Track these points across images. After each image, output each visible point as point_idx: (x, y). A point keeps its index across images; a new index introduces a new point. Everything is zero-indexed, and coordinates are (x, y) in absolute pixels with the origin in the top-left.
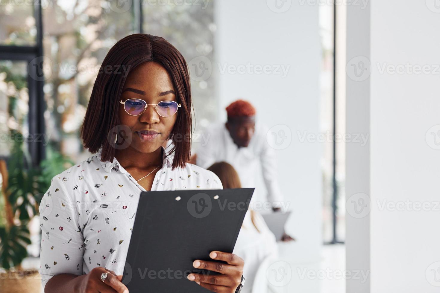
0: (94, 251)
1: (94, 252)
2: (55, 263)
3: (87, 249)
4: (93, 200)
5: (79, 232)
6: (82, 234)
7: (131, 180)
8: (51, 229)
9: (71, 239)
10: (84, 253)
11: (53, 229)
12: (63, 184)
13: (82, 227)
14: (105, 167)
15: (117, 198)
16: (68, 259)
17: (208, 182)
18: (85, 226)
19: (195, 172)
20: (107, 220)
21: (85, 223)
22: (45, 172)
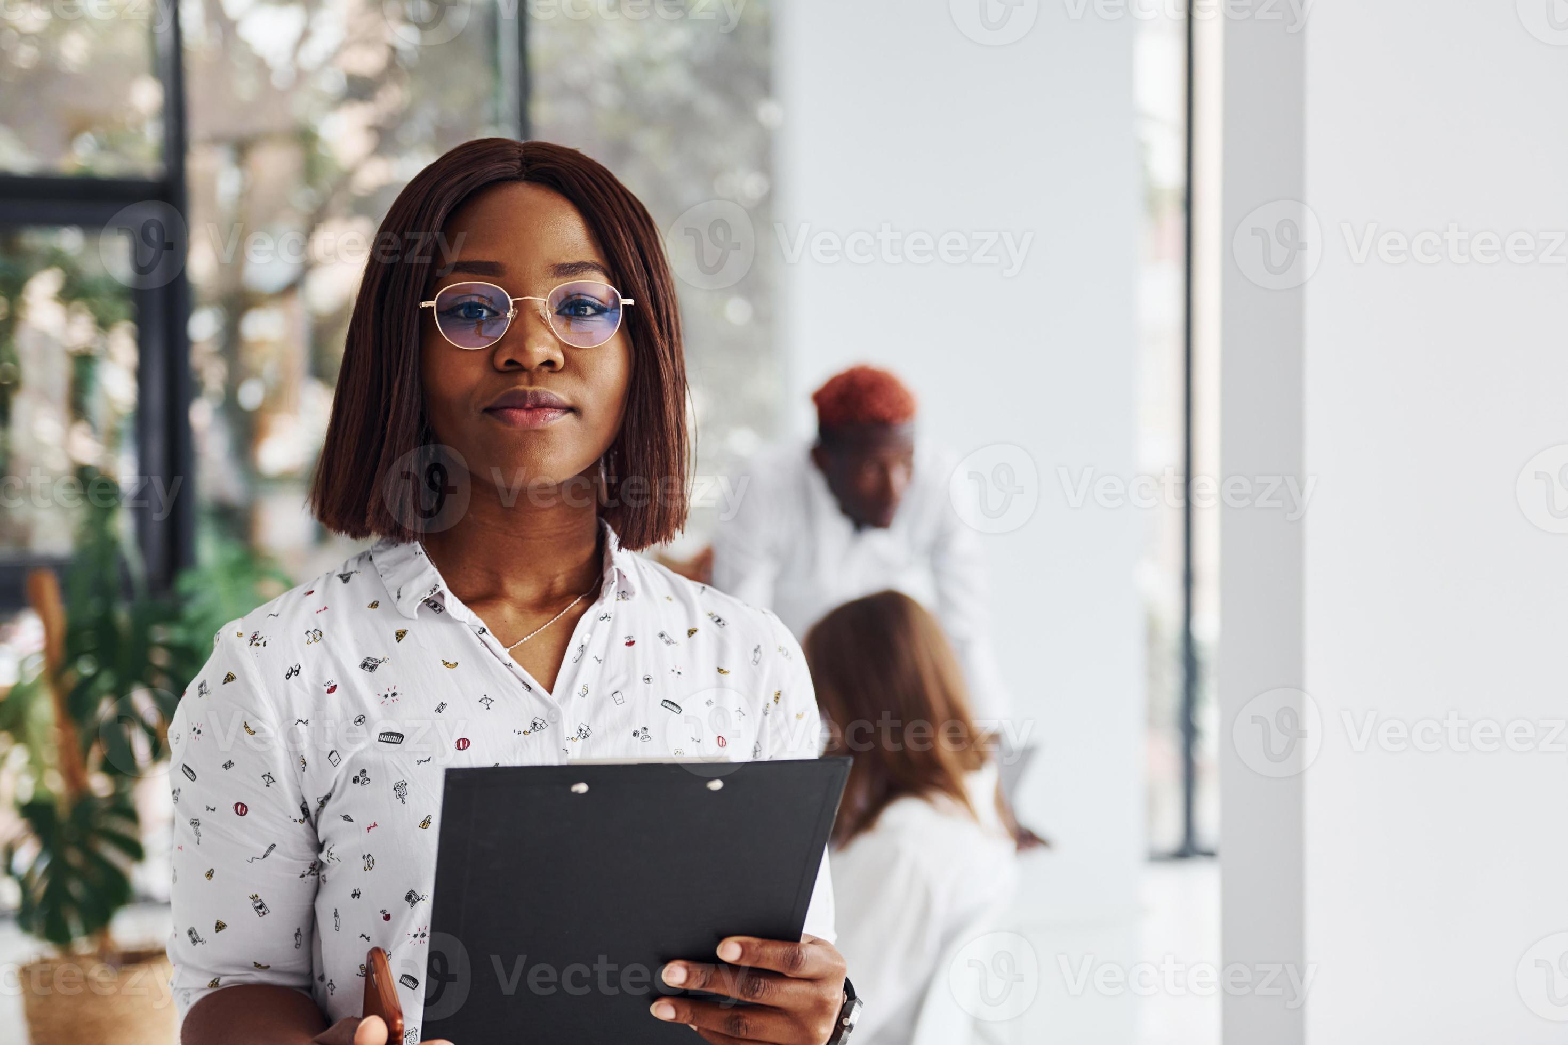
0: (352, 892)
1: (354, 896)
2: (220, 926)
3: (327, 878)
4: (355, 714)
5: (301, 821)
6: (314, 828)
7: (487, 645)
8: (208, 808)
9: (274, 845)
10: (317, 891)
11: (214, 810)
12: (249, 659)
13: (312, 806)
14: (399, 597)
15: (438, 710)
16: (264, 913)
17: (758, 655)
18: (323, 804)
19: (713, 618)
20: (400, 789)
21: (325, 793)
22: (192, 611)
